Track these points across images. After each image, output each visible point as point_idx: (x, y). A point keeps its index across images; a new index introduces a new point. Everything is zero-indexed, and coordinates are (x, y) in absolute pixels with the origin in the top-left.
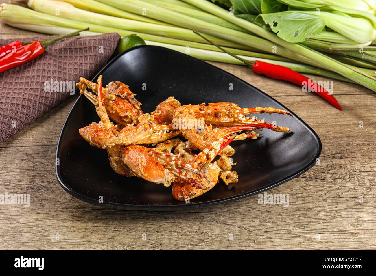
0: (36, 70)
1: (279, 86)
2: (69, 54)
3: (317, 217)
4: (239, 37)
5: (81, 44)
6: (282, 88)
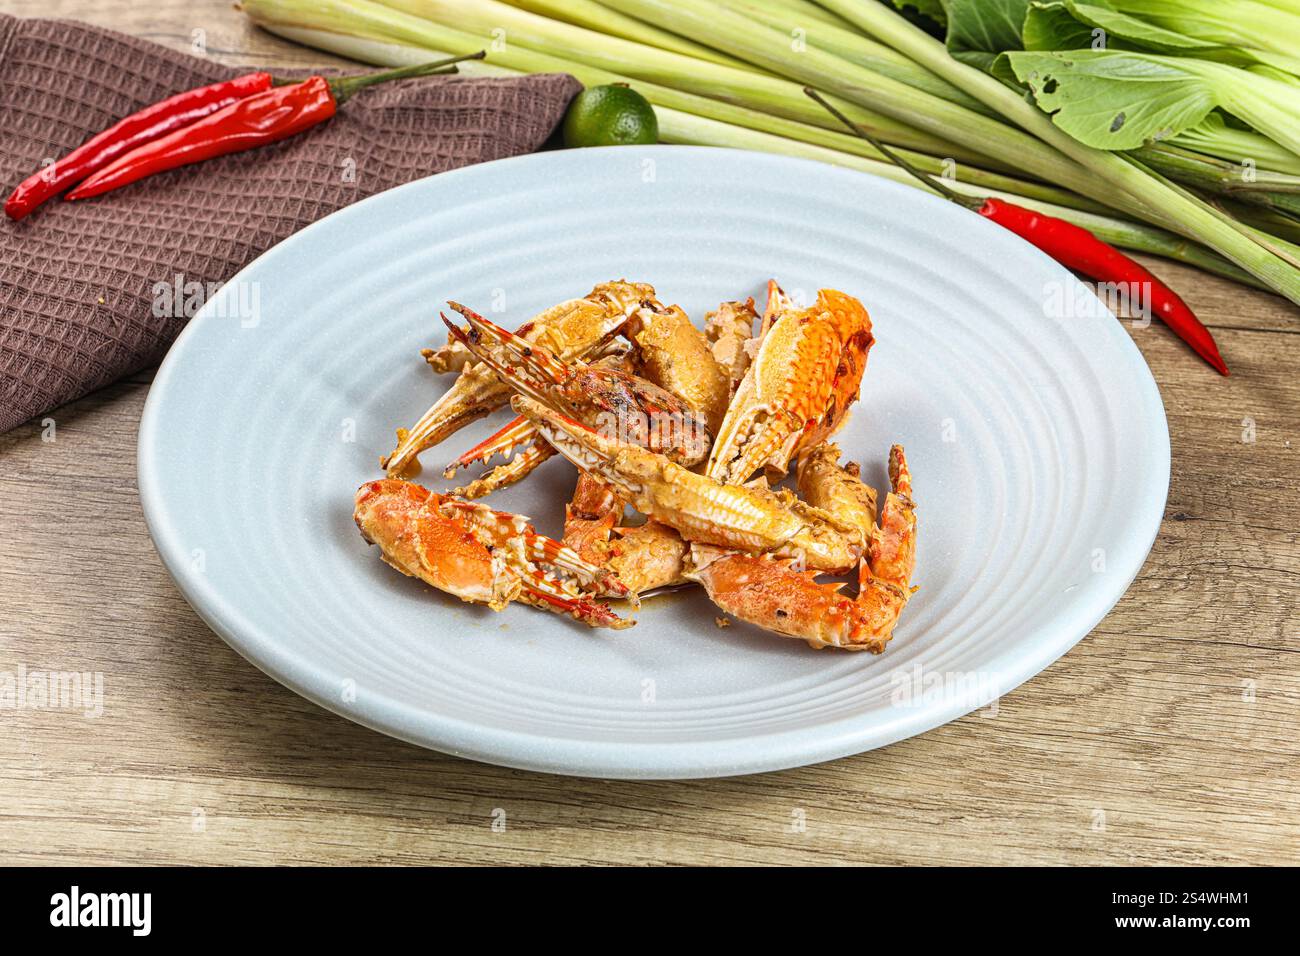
0: (298, 163)
2: (413, 127)
4: (952, 122)
5: (452, 98)
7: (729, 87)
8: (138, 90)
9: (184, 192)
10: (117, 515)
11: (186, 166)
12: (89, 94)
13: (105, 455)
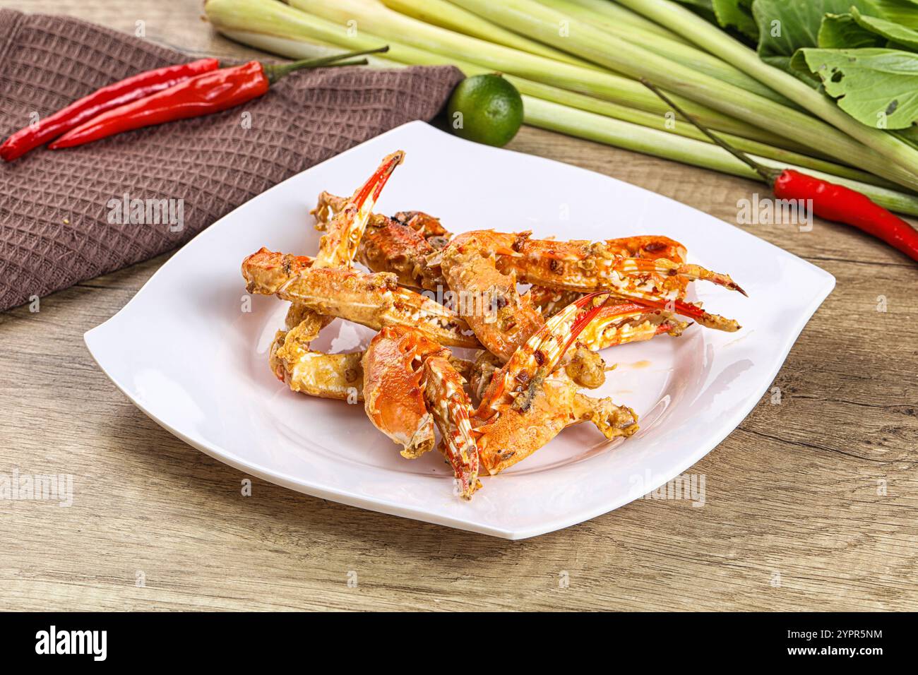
0: (234, 127)
1: (832, 238)
2: (329, 103)
3: (810, 540)
4: (760, 111)
5: (360, 81)
6: (838, 242)
7: (584, 84)
8: (115, 70)
9: (143, 146)
10: (63, 384)
11: (147, 127)
12: (76, 72)
13: (60, 339)
